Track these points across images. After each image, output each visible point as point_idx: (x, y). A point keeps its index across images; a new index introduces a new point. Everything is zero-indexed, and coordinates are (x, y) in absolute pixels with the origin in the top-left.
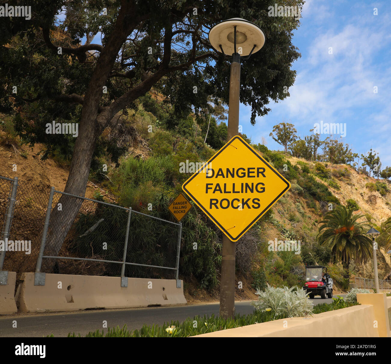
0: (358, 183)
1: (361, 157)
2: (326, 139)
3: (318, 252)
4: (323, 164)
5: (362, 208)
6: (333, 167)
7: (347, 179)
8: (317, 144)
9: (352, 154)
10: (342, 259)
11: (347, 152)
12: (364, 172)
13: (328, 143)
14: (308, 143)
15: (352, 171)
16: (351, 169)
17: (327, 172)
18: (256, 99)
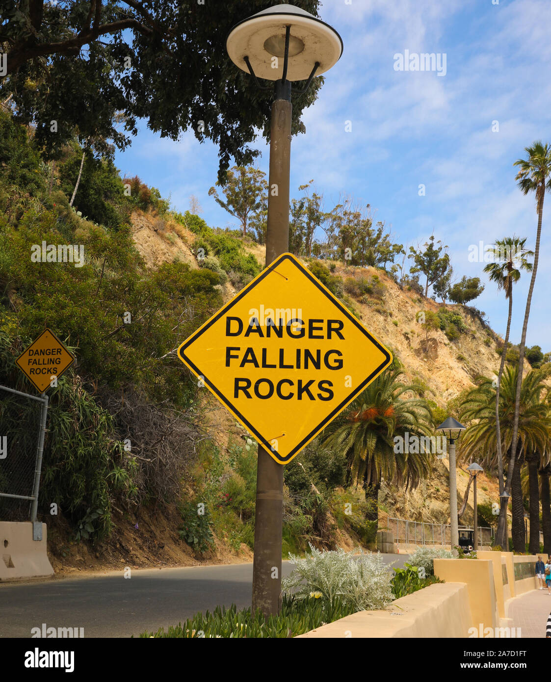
0: (399, 310)
1: (408, 252)
2: (335, 210)
3: (317, 462)
4: (326, 264)
5: (406, 366)
6: (346, 272)
7: (376, 301)
8: (315, 217)
9: (390, 245)
10: (365, 480)
11: (380, 241)
12: (414, 287)
13: (340, 218)
14: (294, 215)
15: (389, 284)
16: (386, 278)
17: (334, 283)
18: (228, 130)
